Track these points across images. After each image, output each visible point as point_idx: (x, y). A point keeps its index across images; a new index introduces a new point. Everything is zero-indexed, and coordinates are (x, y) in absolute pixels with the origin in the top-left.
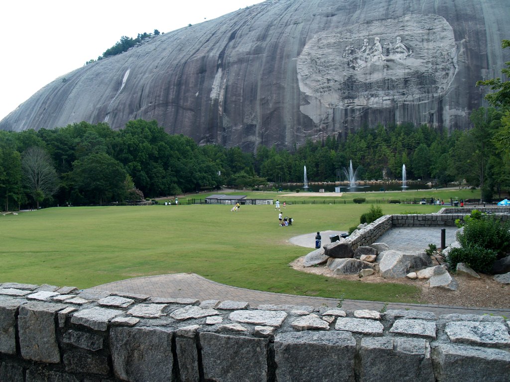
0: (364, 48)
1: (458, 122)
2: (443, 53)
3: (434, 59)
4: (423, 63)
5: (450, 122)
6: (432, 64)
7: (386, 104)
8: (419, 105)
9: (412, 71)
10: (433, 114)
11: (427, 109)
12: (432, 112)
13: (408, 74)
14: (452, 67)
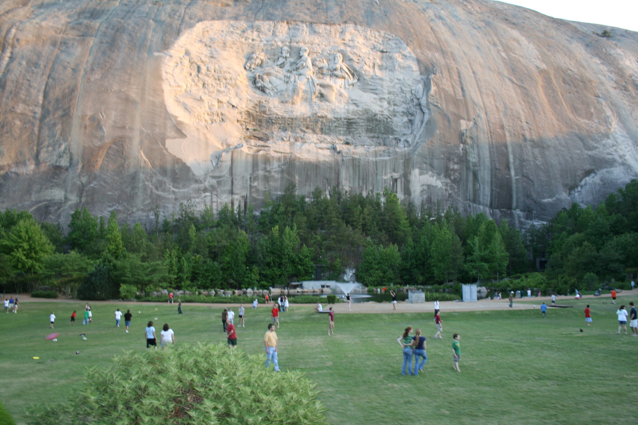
0: (281, 61)
1: (432, 197)
2: (404, 89)
3: (391, 97)
4: (375, 99)
5: (421, 196)
6: (389, 103)
7: (324, 155)
8: (376, 162)
9: (360, 109)
10: (396, 180)
11: (388, 170)
12: (396, 175)
13: (354, 113)
14: (419, 111)
